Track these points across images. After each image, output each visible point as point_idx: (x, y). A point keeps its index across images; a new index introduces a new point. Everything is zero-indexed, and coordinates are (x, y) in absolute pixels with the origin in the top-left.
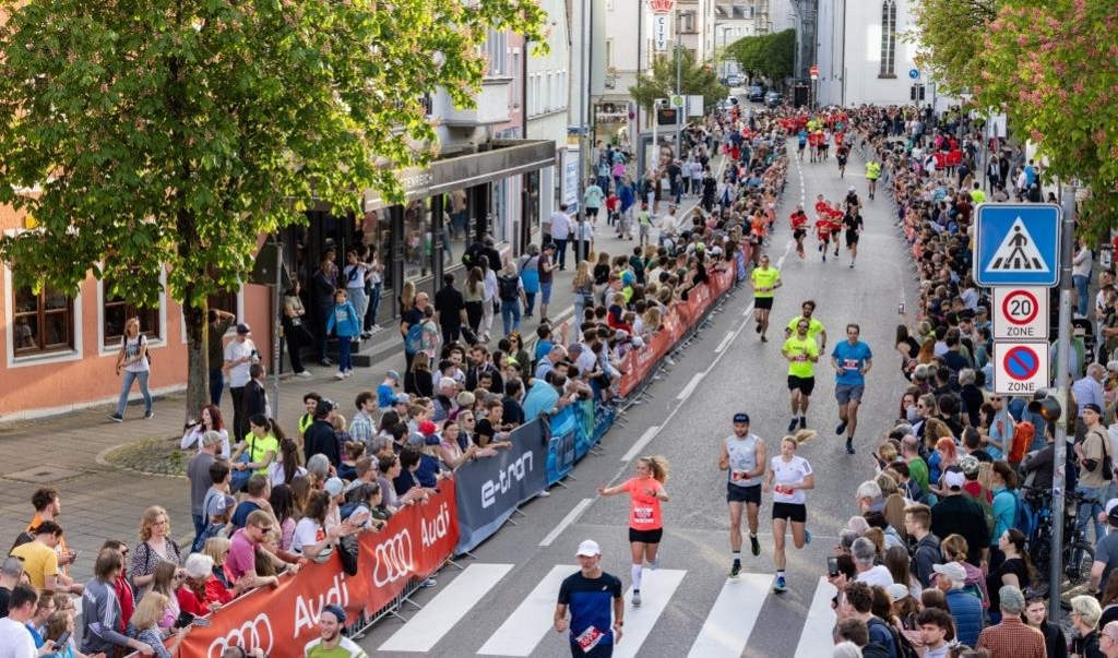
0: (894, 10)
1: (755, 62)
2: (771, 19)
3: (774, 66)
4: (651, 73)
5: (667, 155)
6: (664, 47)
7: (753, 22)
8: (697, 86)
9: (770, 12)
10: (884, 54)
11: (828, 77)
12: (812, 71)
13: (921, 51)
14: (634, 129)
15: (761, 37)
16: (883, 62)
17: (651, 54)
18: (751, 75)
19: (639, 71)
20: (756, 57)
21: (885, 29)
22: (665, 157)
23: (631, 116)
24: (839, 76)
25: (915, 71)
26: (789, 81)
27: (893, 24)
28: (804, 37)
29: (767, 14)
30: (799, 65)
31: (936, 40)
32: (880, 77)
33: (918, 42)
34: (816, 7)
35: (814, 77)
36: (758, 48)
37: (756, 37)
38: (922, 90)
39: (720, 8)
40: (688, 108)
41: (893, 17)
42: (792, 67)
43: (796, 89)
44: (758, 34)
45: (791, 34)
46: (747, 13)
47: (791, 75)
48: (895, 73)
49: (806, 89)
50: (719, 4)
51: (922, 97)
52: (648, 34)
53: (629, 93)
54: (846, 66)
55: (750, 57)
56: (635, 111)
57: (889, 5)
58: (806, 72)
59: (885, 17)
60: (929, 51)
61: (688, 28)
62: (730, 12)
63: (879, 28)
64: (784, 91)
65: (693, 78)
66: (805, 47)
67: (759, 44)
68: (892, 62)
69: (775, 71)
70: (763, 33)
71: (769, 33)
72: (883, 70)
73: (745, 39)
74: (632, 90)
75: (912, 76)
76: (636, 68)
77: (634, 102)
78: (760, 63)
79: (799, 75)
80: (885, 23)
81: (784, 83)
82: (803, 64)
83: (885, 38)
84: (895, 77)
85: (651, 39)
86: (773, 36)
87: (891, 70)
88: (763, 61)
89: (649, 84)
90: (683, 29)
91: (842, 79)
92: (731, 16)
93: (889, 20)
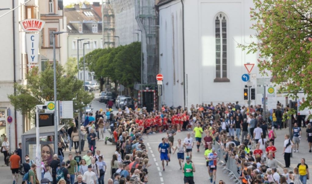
0: (224, 24)
1: (106, 71)
2: (117, 33)
3: (124, 74)
4: (25, 83)
5: (47, 152)
6: (36, 60)
7: (102, 36)
8: (67, 93)
9: (116, 28)
10: (218, 61)
11: (171, 82)
12: (157, 77)
13: (262, 60)
14: (13, 131)
15: (110, 50)
16: (218, 68)
17: (24, 67)
18: (102, 82)
19: (15, 81)
20: (107, 66)
21: (218, 41)
22: (45, 154)
23: (10, 120)
24: (181, 81)
25: (246, 75)
26: (137, 86)
27: (225, 36)
28: (149, 48)
29: (113, 30)
30: (145, 73)
31: (275, 51)
32: (216, 81)
33: (259, 52)
34: (158, 23)
35: (159, 83)
36: (108, 59)
37: (104, 50)
38: (253, 91)
39: (71, 25)
40: (60, 113)
41: (224, 30)
42: (140, 74)
43: (144, 93)
44: (106, 46)
45: (137, 46)
46: (95, 29)
47: (139, 81)
48: (228, 77)
49: (152, 93)
50: (70, 22)
51: (253, 97)
52: (22, 50)
53: (8, 100)
54: (186, 73)
55: (102, 67)
56: (13, 115)
57: (221, 20)
58: (153, 79)
59: (217, 30)
60: (270, 59)
61: (51, 43)
62: (80, 28)
63: (213, 39)
64: (132, 95)
65: (63, 87)
66: (150, 58)
67: (109, 54)
68: (225, 68)
69: (124, 78)
70: (111, 46)
71: (116, 46)
72: (218, 75)
73: (96, 51)
74: (11, 98)
75: (244, 79)
76: (13, 79)
77: (12, 108)
78: (110, 72)
79: (146, 81)
80: (217, 35)
81: (132, 88)
82: (148, 71)
83: (218, 48)
84: (228, 81)
85: (24, 53)
86: (121, 48)
87: (225, 74)
88: (113, 69)
89: (24, 92)
90: (47, 44)
91: (183, 84)
92: (81, 32)
93: (221, 33)
